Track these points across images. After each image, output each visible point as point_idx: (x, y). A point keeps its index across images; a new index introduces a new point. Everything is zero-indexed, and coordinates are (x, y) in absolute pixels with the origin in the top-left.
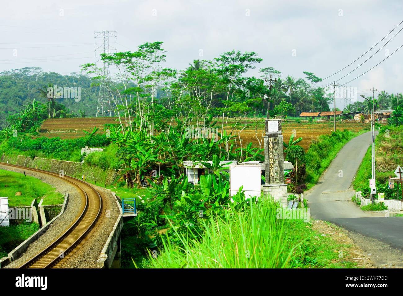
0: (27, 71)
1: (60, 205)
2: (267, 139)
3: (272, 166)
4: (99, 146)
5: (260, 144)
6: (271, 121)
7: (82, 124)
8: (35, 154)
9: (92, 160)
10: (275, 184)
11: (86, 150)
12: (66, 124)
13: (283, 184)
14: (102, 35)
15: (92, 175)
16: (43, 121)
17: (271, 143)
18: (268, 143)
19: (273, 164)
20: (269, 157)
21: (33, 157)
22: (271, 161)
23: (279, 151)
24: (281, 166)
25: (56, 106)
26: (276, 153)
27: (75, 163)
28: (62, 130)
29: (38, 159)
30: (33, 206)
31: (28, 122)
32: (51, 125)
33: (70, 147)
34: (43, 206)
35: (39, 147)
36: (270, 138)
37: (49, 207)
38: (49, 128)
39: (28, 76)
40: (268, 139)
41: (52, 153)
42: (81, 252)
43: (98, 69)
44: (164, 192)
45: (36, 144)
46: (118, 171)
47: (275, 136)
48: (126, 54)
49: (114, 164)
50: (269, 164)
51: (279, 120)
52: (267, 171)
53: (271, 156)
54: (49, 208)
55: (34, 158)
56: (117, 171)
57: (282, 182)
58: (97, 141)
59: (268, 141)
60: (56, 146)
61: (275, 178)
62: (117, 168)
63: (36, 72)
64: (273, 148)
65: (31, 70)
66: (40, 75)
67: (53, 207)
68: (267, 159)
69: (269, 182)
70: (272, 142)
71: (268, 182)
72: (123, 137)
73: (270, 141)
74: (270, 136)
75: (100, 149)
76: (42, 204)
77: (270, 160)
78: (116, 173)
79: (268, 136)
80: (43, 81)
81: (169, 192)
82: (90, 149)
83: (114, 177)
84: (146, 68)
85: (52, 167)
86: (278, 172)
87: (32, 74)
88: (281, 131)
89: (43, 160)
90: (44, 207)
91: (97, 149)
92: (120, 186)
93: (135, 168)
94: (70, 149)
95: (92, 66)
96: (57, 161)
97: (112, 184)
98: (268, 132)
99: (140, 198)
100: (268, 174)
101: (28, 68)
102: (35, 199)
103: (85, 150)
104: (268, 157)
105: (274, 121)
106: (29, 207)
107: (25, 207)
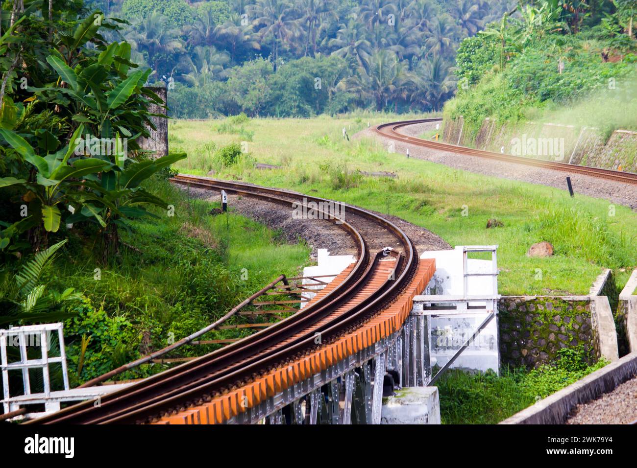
21: (608, 128)
30: (600, 295)
102: (607, 271)
106: (582, 298)
107: (566, 298)
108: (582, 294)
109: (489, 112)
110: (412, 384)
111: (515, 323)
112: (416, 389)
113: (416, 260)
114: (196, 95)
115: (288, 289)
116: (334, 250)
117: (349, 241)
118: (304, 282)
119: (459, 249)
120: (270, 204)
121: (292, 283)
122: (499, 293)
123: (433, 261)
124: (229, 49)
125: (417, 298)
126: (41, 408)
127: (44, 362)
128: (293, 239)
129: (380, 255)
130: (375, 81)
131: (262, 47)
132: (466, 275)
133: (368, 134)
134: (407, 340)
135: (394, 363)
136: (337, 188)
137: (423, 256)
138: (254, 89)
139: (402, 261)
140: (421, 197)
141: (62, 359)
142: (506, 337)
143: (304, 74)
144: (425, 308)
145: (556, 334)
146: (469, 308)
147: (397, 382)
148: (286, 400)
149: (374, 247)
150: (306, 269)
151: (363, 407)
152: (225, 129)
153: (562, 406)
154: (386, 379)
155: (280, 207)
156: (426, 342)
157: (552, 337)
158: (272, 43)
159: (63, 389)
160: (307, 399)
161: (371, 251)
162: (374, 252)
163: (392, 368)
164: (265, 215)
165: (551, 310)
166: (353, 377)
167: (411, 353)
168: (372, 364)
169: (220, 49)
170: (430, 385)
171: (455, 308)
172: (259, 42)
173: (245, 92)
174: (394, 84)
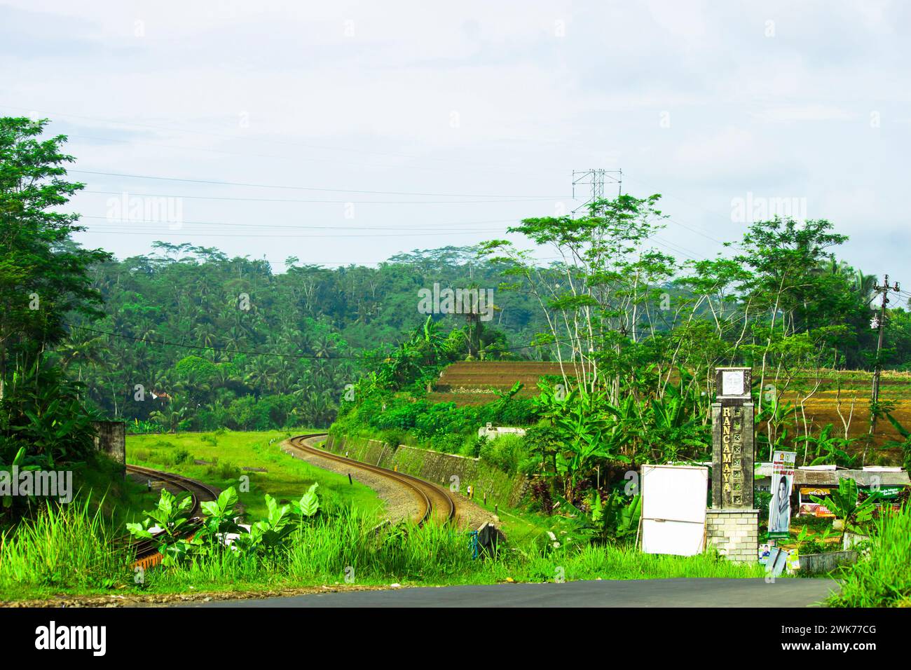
0: (450, 256)
2: (720, 411)
3: (728, 469)
4: (521, 424)
5: (846, 429)
6: (729, 370)
7: (531, 375)
8: (399, 437)
9: (492, 453)
10: (733, 510)
11: (487, 430)
12: (496, 375)
13: (750, 509)
14: (590, 177)
15: (491, 486)
16: (447, 366)
17: (727, 419)
18: (721, 418)
19: (730, 464)
20: (722, 449)
21: (395, 444)
22: (726, 459)
23: (744, 438)
24: (746, 470)
25: (485, 333)
26: (736, 443)
27: (465, 459)
28: (484, 389)
29: (403, 448)
31: (409, 368)
32: (463, 375)
33: (466, 424)
35: (410, 423)
36: (725, 409)
38: (456, 383)
39: (453, 267)
40: (722, 410)
41: (429, 436)
43: (516, 253)
44: (592, 526)
45: (405, 416)
46: (533, 477)
47: (735, 403)
48: (563, 222)
49: (523, 463)
50: (722, 465)
51: (745, 370)
52: (717, 480)
53: (727, 448)
55: (396, 447)
56: (531, 477)
57: (747, 505)
58: (516, 412)
59: (721, 413)
60: (439, 420)
61: (733, 494)
62: (531, 472)
63: (470, 258)
64: (732, 429)
65: (460, 253)
66: (480, 265)
68: (717, 455)
69: (721, 504)
70: (730, 418)
71: (718, 505)
72: (560, 405)
73: (725, 415)
74: (727, 403)
75: (518, 430)
77: (725, 455)
78: (528, 482)
79: (720, 404)
80: (485, 279)
81: (602, 524)
82: (496, 429)
83: (523, 492)
84: (624, 253)
85: (425, 467)
86: (741, 482)
87: (462, 262)
88: (749, 394)
89: (411, 452)
91: (512, 430)
92: (531, 511)
93: (565, 473)
94: (465, 429)
95: (503, 246)
96: (436, 454)
97: (518, 507)
98: (722, 395)
99: (553, 536)
100: (719, 487)
101: (452, 248)
103: (485, 431)
104: (719, 449)
105: (736, 372)
109: (345, 432)
114: (212, 416)
124: (235, 389)
130: (313, 409)
131: (255, 388)
138: (244, 413)
143: (272, 405)
152: (205, 438)
158: (260, 386)
169: (230, 389)
172: (253, 385)
173: (239, 415)
174: (324, 411)
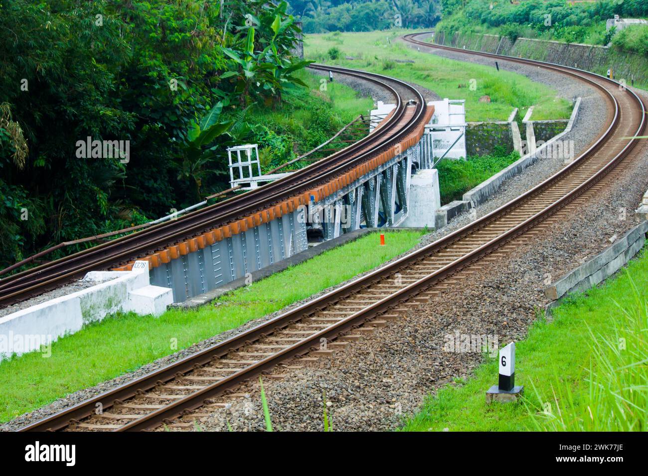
1: (565, 120)
4: (641, 15)
8: (518, 32)
9: (627, 41)
11: (616, 22)
15: (627, 70)
21: (514, 37)
27: (593, 47)
29: (523, 41)
30: (513, 121)
34: (532, 122)
35: (525, 19)
37: (542, 124)
42: (606, 193)
54: (543, 127)
55: (515, 39)
67: (551, 124)
76: (531, 118)
82: (623, 21)
89: (533, 44)
90: (533, 124)
91: (637, 21)
94: (585, 22)
96: (560, 44)
102: (516, 109)
103: (613, 23)
106: (505, 123)
107: (497, 123)
108: (505, 120)
109: (457, 29)
110: (425, 168)
111: (473, 135)
112: (426, 170)
113: (425, 107)
115: (364, 122)
116: (386, 102)
117: (393, 97)
118: (371, 118)
119: (446, 100)
120: (353, 78)
121: (365, 119)
122: (466, 122)
123: (434, 106)
125: (426, 126)
126: (248, 185)
127: (249, 163)
128: (365, 96)
129: (408, 104)
132: (450, 115)
133: (399, 41)
134: (422, 146)
135: (416, 158)
136: (385, 69)
137: (429, 104)
139: (419, 107)
140: (426, 73)
141: (258, 161)
142: (469, 142)
144: (431, 131)
145: (493, 140)
146: (451, 130)
147: (418, 167)
148: (365, 179)
149: (405, 100)
150: (372, 111)
151: (402, 180)
153: (498, 181)
154: (413, 166)
155: (358, 79)
156: (431, 146)
157: (491, 142)
159: (258, 175)
160: (375, 178)
161: (403, 101)
162: (405, 102)
163: (415, 161)
164: (351, 84)
165: (490, 129)
166: (397, 166)
167: (424, 152)
168: (406, 159)
170: (433, 168)
171: (445, 130)
